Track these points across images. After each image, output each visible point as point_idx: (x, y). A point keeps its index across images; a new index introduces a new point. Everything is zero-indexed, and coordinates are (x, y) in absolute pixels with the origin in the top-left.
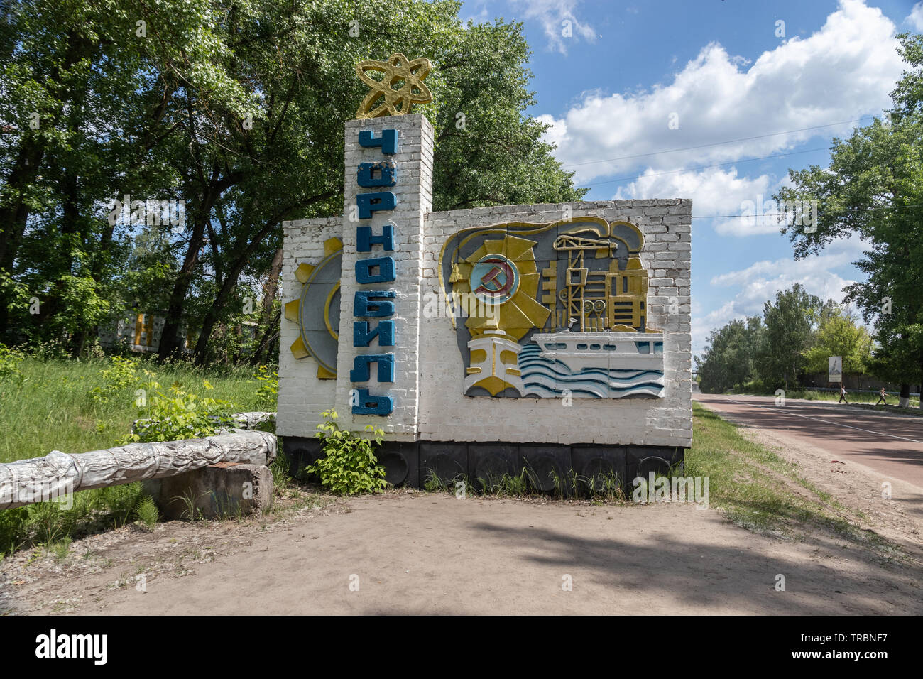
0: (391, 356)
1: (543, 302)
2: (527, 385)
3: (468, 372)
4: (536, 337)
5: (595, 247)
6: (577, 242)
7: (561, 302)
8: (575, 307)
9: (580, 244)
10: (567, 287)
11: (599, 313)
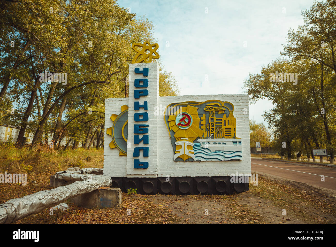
0: (148, 147)
1: (201, 128)
2: (196, 157)
3: (175, 153)
4: (199, 140)
5: (218, 110)
6: (212, 108)
7: (208, 128)
8: (212, 130)
10: (209, 123)
11: (220, 132)
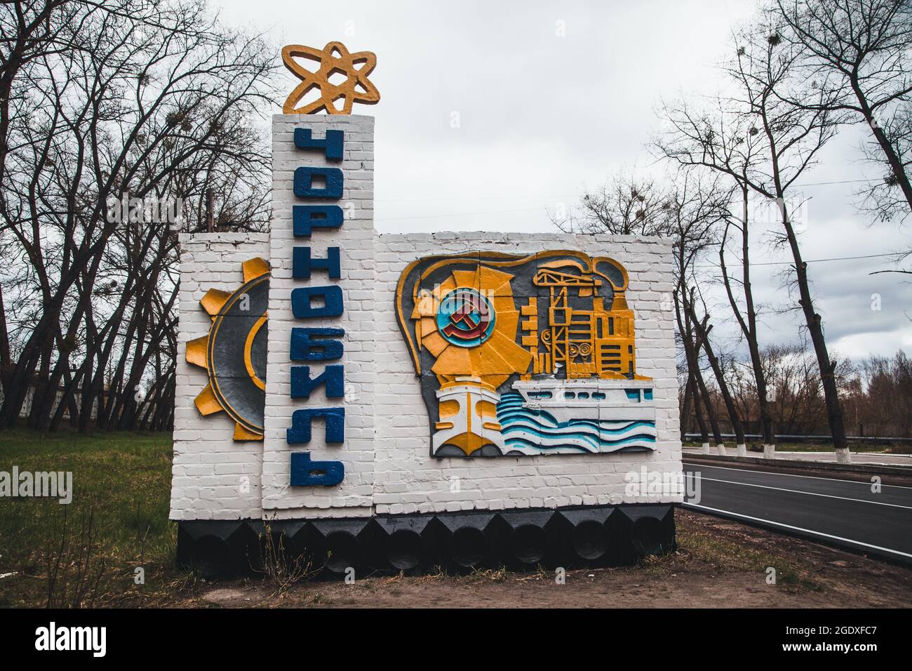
0: (343, 409)
1: (523, 344)
2: (507, 441)
3: (438, 427)
4: (516, 385)
5: (578, 284)
6: (558, 277)
7: (544, 345)
8: (559, 350)
9: (562, 280)
10: (550, 328)
11: (585, 357)
